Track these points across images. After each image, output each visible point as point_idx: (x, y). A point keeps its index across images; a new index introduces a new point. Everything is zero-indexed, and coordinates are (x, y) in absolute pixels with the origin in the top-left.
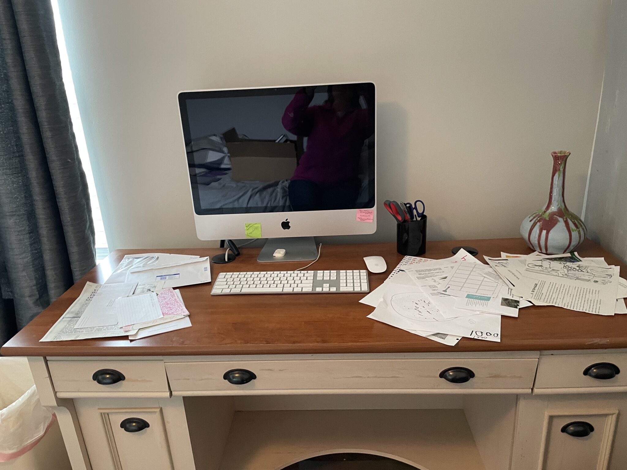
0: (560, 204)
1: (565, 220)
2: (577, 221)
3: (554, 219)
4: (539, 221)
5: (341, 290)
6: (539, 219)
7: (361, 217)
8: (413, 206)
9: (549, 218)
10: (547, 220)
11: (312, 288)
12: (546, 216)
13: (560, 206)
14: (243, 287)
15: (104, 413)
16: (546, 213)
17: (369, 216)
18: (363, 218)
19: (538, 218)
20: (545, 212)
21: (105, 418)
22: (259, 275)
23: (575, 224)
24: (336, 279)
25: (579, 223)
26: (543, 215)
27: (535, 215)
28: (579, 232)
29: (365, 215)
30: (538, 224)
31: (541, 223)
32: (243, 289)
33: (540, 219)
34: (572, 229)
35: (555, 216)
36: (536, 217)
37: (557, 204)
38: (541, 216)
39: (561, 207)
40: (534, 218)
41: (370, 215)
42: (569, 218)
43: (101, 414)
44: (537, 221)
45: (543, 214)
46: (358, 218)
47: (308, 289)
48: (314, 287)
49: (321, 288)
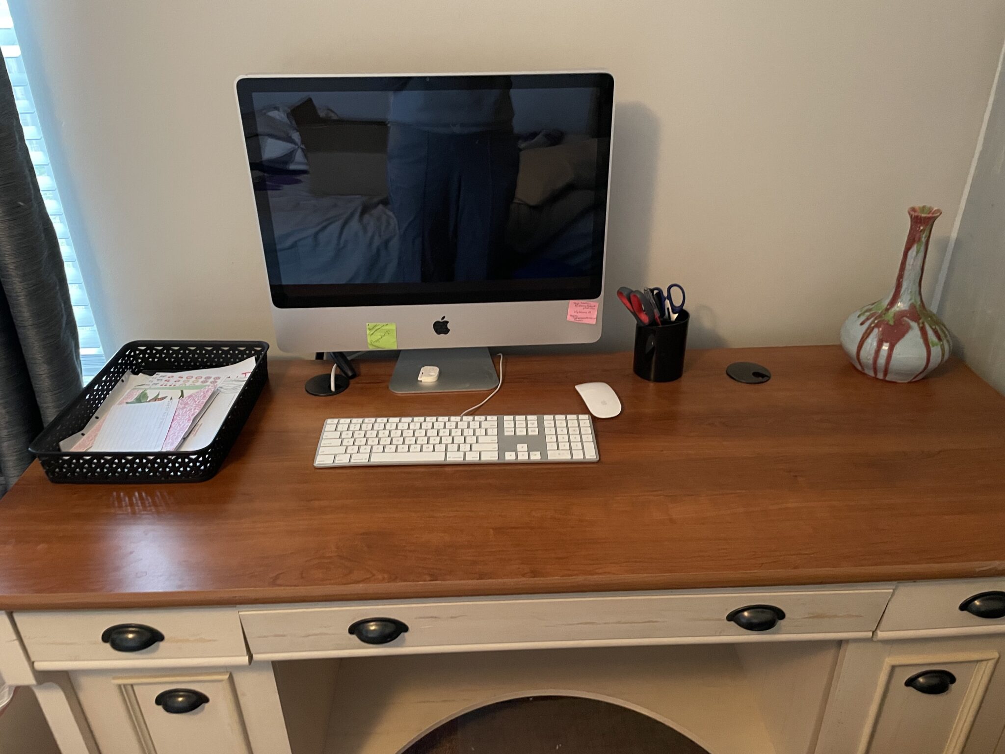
0: (913, 298)
1: (921, 325)
2: (939, 326)
3: (904, 323)
4: (877, 326)
5: (549, 458)
6: (876, 321)
7: (576, 314)
8: (665, 294)
9: (894, 322)
10: (890, 325)
11: (497, 452)
12: (890, 316)
13: (913, 301)
14: (373, 451)
15: (125, 685)
16: (890, 311)
17: (590, 312)
18: (579, 315)
19: (876, 319)
20: (887, 310)
21: (127, 693)
22: (400, 425)
23: (936, 332)
24: (537, 433)
25: (941, 329)
26: (883, 316)
27: (868, 314)
28: (942, 347)
29: (583, 311)
30: (876, 331)
31: (881, 329)
32: (373, 455)
33: (877, 323)
34: (932, 342)
35: (905, 318)
36: (870, 318)
37: (909, 297)
38: (880, 316)
39: (915, 303)
40: (868, 319)
41: (591, 310)
42: (928, 323)
43: (119, 686)
44: (873, 325)
45: (885, 314)
46: (571, 316)
47: (490, 455)
48: (501, 451)
49: (514, 453)
